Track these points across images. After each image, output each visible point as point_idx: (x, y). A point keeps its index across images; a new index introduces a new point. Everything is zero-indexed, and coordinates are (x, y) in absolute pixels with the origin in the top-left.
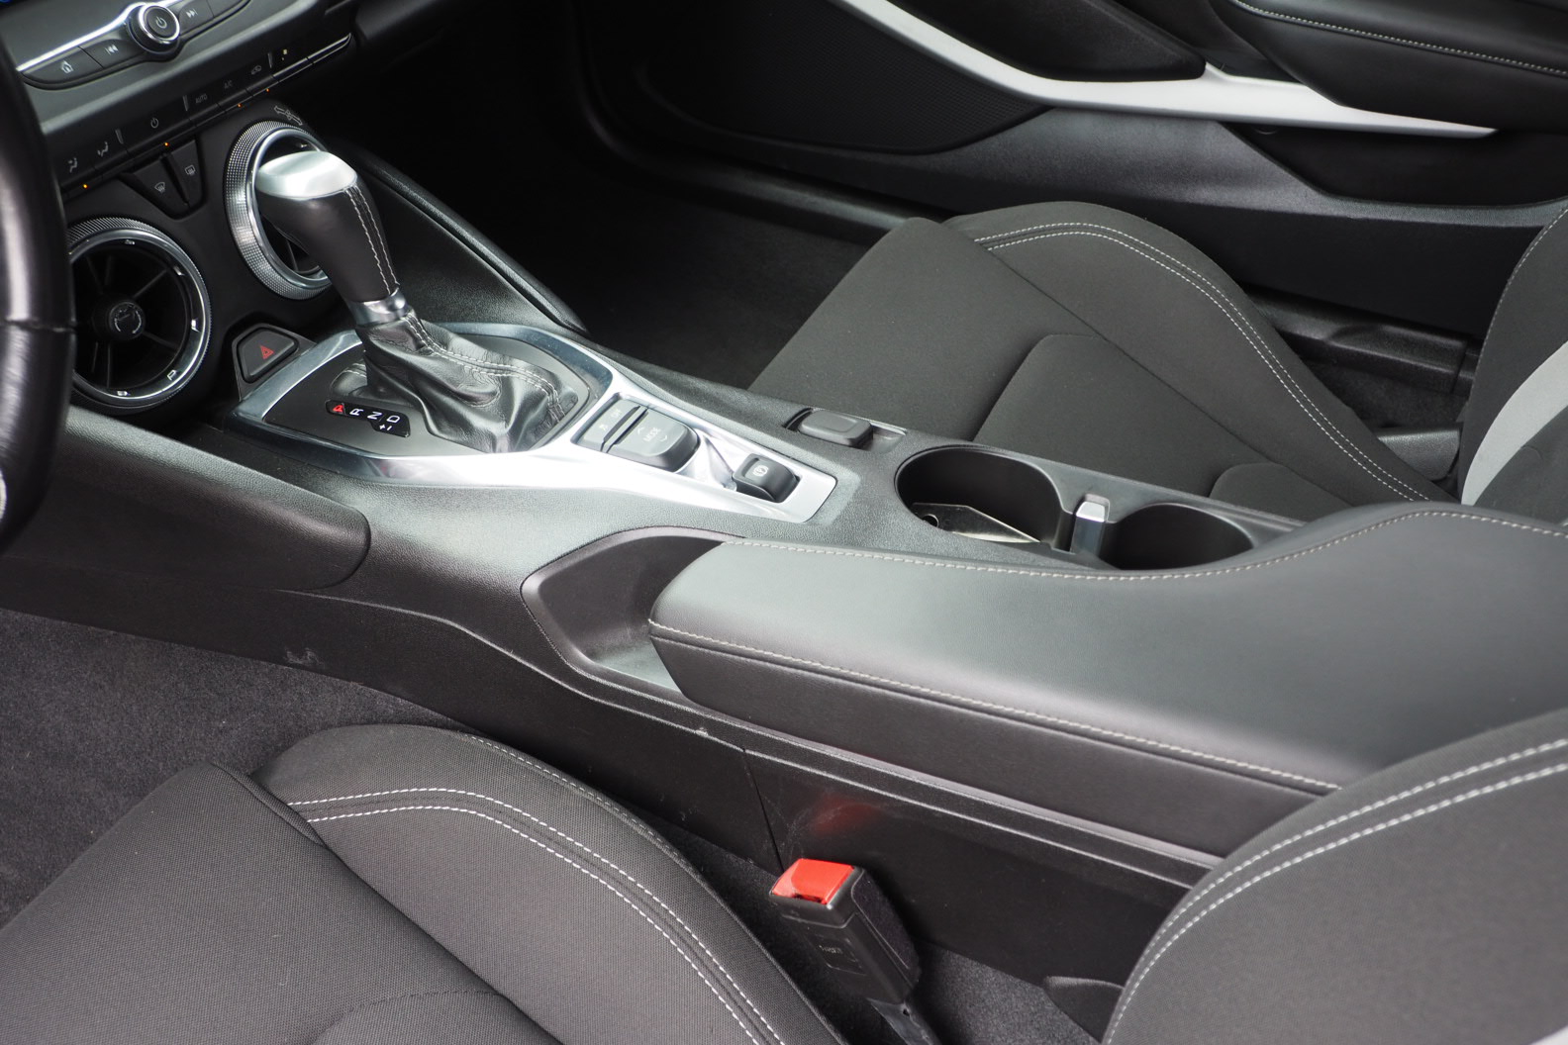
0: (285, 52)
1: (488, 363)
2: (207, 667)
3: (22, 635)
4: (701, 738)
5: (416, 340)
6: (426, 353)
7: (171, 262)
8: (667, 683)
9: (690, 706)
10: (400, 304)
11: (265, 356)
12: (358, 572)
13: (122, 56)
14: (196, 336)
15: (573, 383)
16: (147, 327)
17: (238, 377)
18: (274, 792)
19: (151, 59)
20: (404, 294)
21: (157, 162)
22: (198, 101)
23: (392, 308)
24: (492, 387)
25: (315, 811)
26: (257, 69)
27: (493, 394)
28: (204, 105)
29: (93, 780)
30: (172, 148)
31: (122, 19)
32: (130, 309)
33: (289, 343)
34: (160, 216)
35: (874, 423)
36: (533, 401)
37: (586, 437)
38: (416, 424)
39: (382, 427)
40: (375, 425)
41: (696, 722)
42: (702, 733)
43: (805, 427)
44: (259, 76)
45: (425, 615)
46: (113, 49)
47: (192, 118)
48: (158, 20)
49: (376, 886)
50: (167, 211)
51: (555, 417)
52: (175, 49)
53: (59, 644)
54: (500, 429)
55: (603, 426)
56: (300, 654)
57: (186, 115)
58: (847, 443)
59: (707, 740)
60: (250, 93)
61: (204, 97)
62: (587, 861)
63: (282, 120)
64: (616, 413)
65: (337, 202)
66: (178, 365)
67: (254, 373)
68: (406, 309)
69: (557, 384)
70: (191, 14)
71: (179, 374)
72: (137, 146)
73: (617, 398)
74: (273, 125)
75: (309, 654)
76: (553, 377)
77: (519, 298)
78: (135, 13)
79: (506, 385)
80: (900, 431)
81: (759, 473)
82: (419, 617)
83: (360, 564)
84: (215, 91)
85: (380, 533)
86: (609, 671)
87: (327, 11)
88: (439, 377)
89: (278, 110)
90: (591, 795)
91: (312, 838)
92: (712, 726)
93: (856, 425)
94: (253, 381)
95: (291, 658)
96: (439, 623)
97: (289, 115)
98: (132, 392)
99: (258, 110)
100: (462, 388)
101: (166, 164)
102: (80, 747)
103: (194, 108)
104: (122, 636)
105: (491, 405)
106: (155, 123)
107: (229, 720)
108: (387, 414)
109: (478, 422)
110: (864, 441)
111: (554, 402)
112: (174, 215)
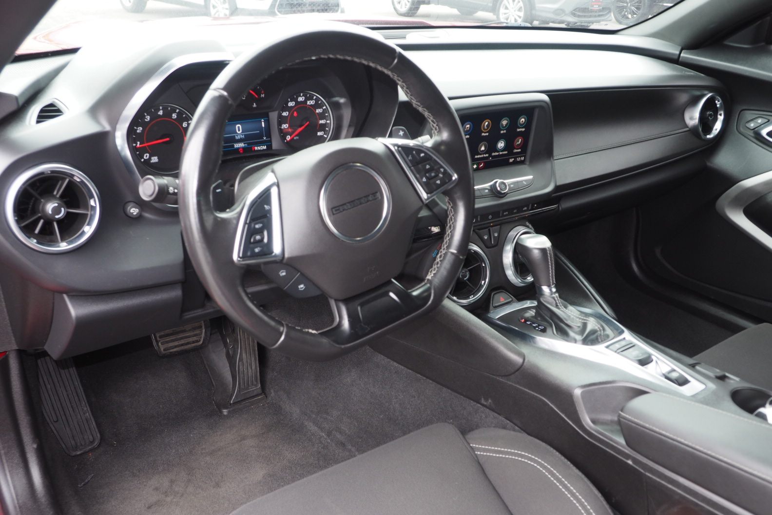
0: (535, 205)
1: (580, 317)
2: (452, 399)
3: (396, 372)
4: (628, 465)
5: (556, 303)
6: (559, 308)
7: (483, 261)
8: (622, 441)
9: (627, 450)
10: (554, 290)
11: (501, 301)
12: (517, 373)
13: (488, 194)
14: (483, 286)
15: (609, 331)
16: (468, 280)
17: (491, 305)
18: (468, 440)
19: (496, 196)
20: (556, 287)
21: (487, 229)
22: (505, 214)
23: (551, 290)
24: (579, 325)
25: (479, 450)
26: (525, 208)
27: (579, 327)
28: (506, 215)
29: (400, 431)
30: (492, 226)
31: (492, 183)
32: (466, 272)
33: (509, 299)
34: (483, 246)
35: (727, 374)
36: (593, 332)
37: (611, 347)
38: (549, 331)
39: (537, 329)
40: (535, 328)
41: (628, 457)
42: (630, 462)
43: (698, 368)
44: (525, 211)
45: (536, 394)
46: (487, 191)
47: (501, 219)
48: (503, 185)
49: (493, 482)
50: (486, 245)
51: (600, 340)
52: (504, 195)
53: (407, 378)
54: (579, 338)
55: (617, 346)
56: (486, 400)
57: (499, 217)
58: (714, 377)
59: (631, 466)
60: (521, 215)
61: (507, 213)
62: (573, 495)
63: (528, 227)
64: (623, 343)
65: (543, 251)
66: (474, 294)
67: (497, 305)
68: (555, 293)
69: (604, 330)
70: (512, 186)
71: (474, 297)
72: (483, 223)
73: (624, 339)
74: (525, 228)
75: (490, 401)
76: (602, 326)
77: (594, 303)
78: (496, 182)
79: (585, 325)
80: (737, 379)
81: (674, 375)
82: (533, 395)
83: (518, 370)
84: (511, 211)
85: (528, 361)
86: (599, 430)
87: (553, 195)
88: (561, 317)
89: (527, 224)
90: (580, 474)
91: (476, 458)
92: (635, 460)
93: (719, 372)
94: (496, 307)
95: (483, 401)
96: (540, 398)
97: (530, 226)
98: (458, 298)
99: (521, 221)
100: (569, 322)
101: (489, 230)
102: (400, 418)
103: (503, 216)
104: (428, 380)
105: (577, 330)
106: (490, 217)
107: (453, 421)
108: (539, 325)
109: (572, 334)
110: (722, 378)
111: (600, 335)
112: (487, 247)
